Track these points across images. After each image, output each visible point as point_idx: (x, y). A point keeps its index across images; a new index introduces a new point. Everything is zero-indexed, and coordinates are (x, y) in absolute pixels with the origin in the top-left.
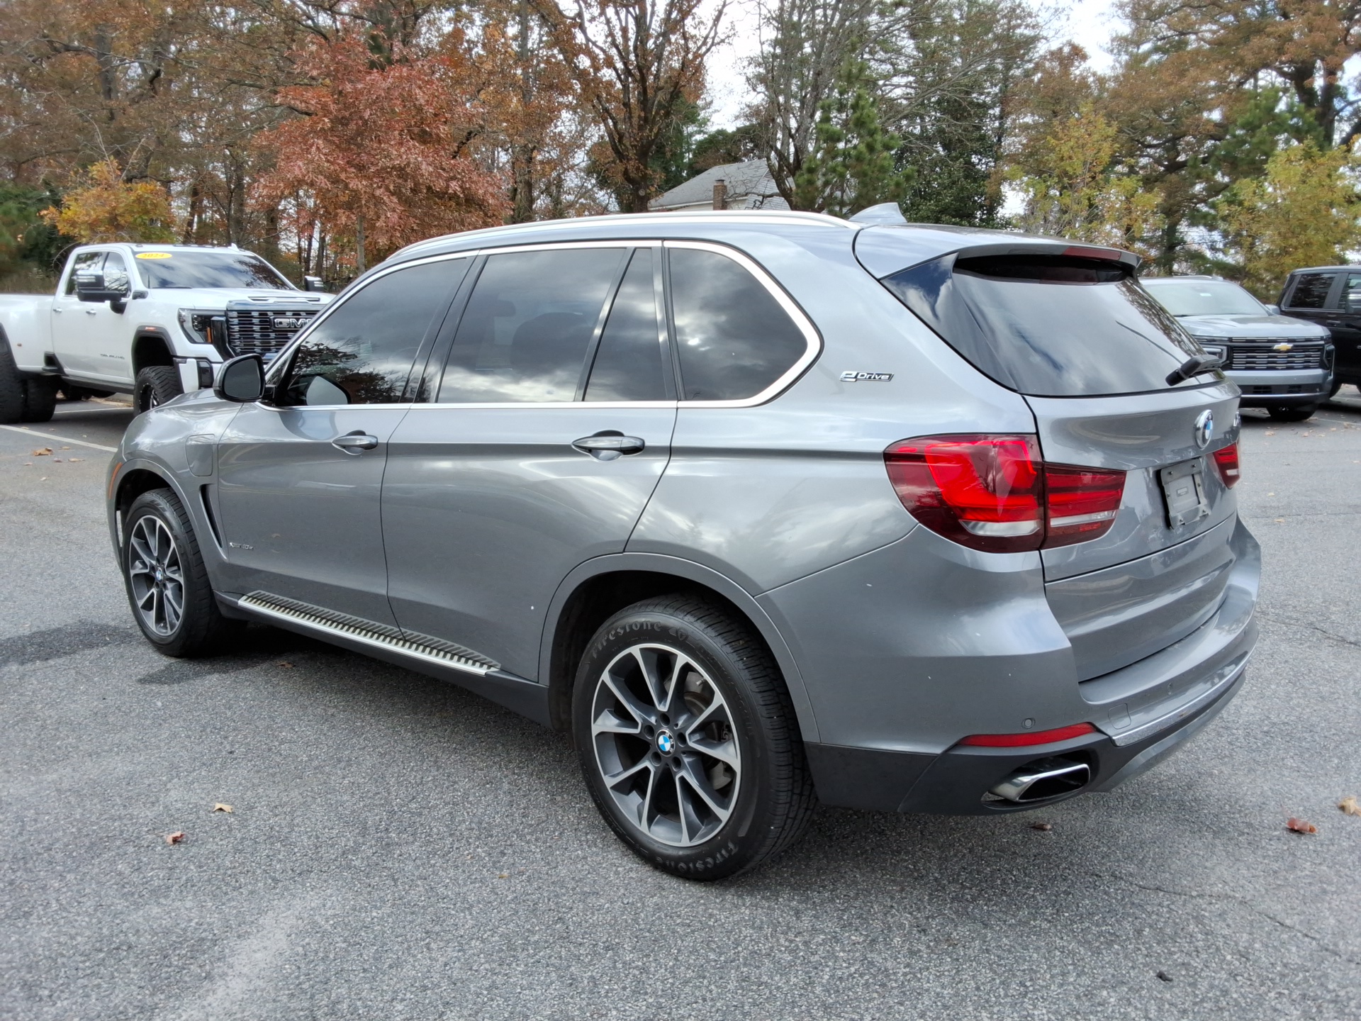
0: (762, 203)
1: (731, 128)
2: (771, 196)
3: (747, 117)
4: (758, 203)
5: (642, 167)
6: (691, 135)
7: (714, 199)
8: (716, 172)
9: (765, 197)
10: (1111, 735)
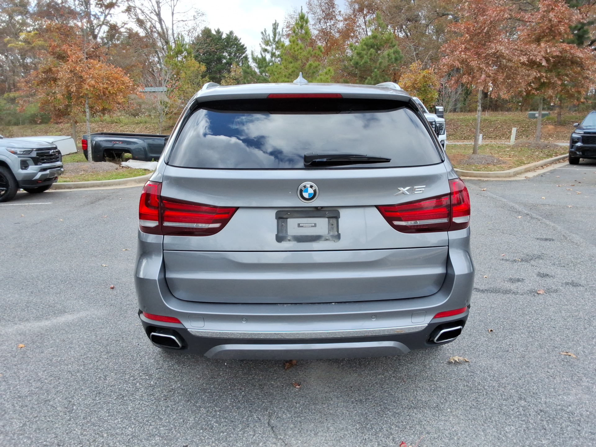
10: (187, 328)
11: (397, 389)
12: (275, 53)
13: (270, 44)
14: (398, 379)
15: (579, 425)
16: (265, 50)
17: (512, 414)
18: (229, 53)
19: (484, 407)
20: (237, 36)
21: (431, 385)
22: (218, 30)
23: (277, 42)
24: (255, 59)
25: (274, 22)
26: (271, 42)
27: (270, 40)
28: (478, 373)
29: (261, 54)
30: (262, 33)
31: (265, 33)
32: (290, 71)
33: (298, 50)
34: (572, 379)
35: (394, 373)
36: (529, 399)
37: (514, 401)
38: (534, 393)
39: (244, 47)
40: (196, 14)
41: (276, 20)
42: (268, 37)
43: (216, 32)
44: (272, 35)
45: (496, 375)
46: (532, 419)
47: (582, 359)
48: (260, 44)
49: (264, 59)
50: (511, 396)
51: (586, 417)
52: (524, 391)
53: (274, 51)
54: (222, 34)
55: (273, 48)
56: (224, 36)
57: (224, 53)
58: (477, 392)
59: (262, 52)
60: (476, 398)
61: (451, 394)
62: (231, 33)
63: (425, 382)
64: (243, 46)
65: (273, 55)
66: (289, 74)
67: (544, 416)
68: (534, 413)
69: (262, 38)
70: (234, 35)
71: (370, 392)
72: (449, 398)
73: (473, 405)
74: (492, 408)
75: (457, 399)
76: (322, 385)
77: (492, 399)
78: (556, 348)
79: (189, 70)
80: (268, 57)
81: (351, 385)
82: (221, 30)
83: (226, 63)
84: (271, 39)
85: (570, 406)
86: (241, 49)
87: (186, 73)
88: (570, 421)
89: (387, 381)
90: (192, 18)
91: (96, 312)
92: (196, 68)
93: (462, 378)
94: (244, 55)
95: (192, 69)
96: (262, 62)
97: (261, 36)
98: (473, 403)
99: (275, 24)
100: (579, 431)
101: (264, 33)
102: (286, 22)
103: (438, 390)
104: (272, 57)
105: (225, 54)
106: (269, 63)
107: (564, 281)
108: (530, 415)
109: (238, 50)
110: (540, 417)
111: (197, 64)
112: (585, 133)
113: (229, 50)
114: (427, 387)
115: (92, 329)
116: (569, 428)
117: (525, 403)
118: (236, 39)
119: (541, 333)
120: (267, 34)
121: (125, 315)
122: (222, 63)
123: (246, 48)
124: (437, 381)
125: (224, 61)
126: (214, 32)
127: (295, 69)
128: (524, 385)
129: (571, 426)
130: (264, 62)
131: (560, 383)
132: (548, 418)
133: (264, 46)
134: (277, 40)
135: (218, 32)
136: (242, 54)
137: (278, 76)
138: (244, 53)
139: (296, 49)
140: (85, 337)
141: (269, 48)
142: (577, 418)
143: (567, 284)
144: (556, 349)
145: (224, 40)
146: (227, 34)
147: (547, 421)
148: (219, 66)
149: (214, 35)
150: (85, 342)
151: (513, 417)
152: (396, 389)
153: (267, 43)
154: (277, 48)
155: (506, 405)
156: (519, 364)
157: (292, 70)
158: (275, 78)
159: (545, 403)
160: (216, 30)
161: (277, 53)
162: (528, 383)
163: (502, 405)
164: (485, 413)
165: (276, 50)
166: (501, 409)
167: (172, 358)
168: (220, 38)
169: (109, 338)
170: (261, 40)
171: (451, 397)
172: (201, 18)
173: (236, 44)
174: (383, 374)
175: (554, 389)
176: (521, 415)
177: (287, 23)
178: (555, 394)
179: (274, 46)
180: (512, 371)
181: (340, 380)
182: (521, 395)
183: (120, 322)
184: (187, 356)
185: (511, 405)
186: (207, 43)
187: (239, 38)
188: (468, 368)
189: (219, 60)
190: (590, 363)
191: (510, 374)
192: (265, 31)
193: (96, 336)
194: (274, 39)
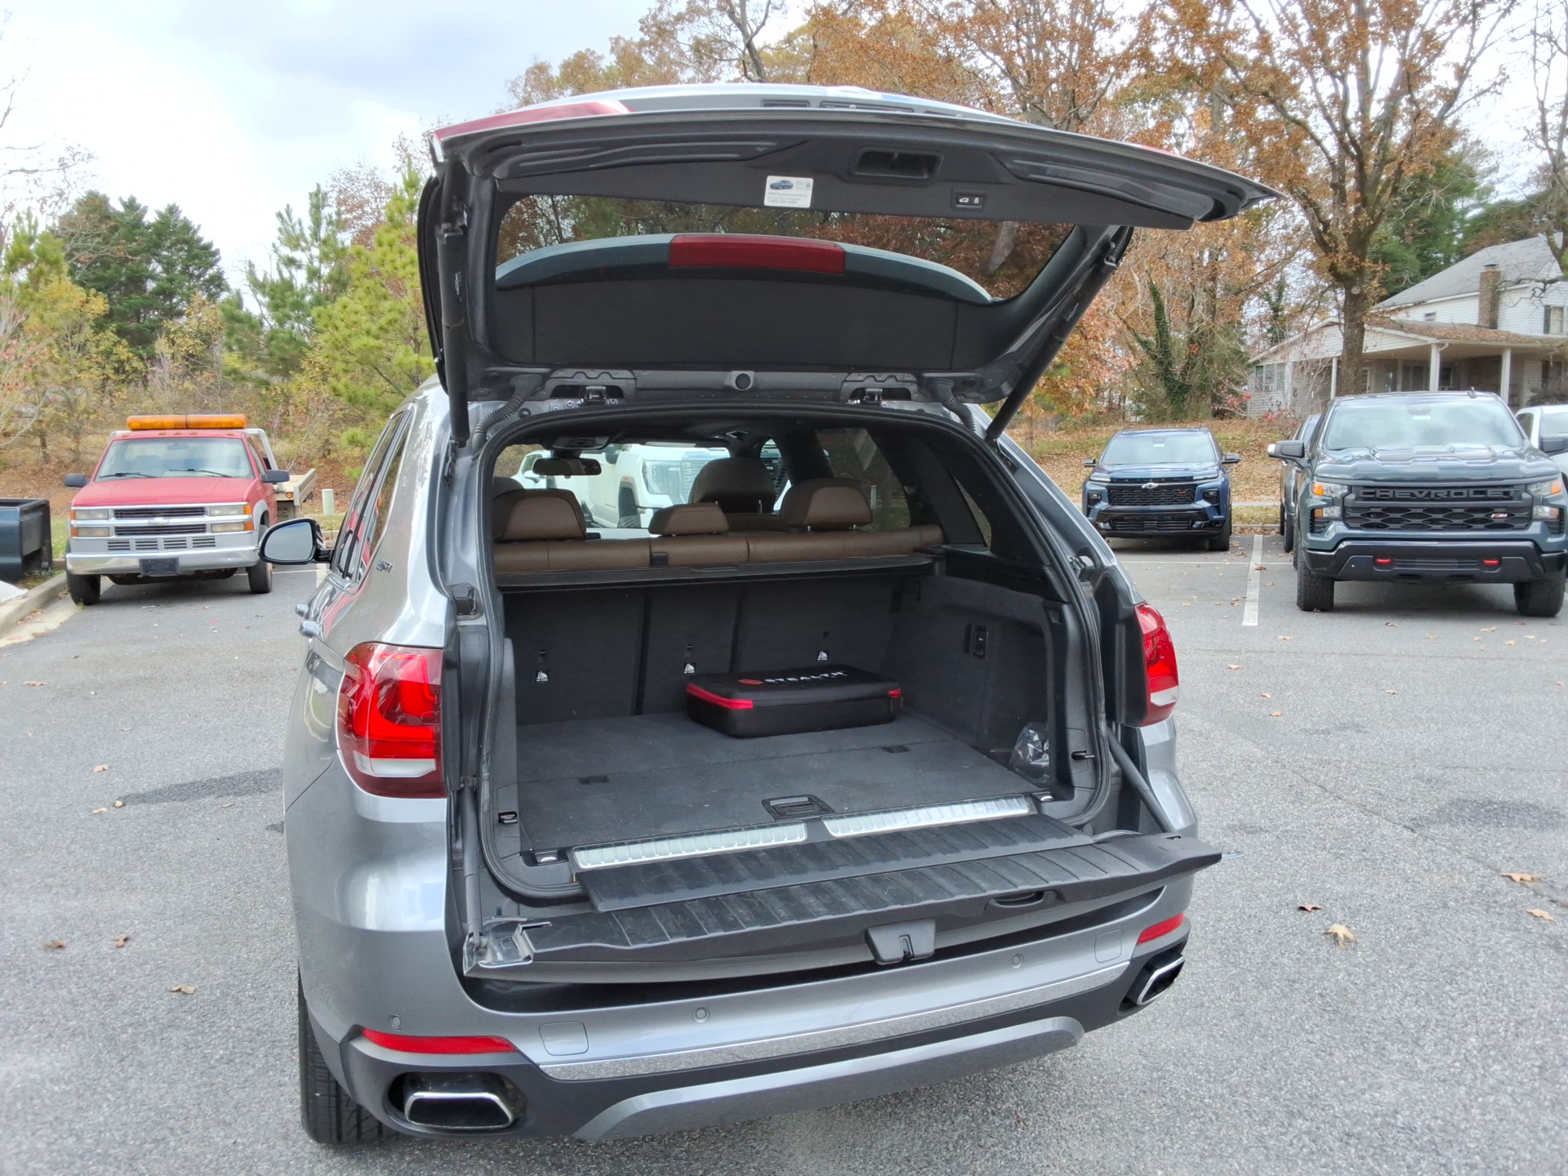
0: (1544, 290)
1: (1519, 197)
2: (1552, 282)
3: (1538, 180)
4: (1538, 292)
5: (1356, 259)
6: (1465, 211)
7: (1479, 290)
8: (1484, 256)
9: (1546, 283)
10: (536, 1060)
11: (1018, 1142)
12: (319, 271)
13: (303, 244)
14: (1007, 1117)
15: (1438, 1154)
16: (291, 262)
17: (1296, 1155)
18: (168, 264)
19: (1230, 1150)
20: (190, 218)
21: (1088, 1120)
22: (132, 201)
23: (325, 242)
24: (258, 286)
25: (314, 189)
26: (306, 241)
27: (303, 234)
28: (1171, 1068)
29: (280, 272)
30: (280, 215)
31: (289, 215)
32: (383, 321)
33: (404, 267)
34: (1365, 1050)
35: (987, 1102)
36: (1308, 1112)
37: (1282, 1123)
38: (1310, 1097)
39: (213, 249)
40: (67, 155)
41: (318, 185)
42: (297, 226)
43: (124, 204)
44: (308, 223)
45: (1212, 1069)
46: (1340, 1158)
47: (1359, 1001)
48: (274, 246)
49: (288, 285)
50: (1269, 1112)
51: (1441, 1131)
52: (1289, 1096)
53: (316, 264)
54: (145, 211)
55: (311, 258)
56: (150, 218)
57: (149, 262)
58: (1195, 1116)
59: (282, 267)
60: (1200, 1131)
61: (1143, 1133)
62: (172, 210)
63: (1070, 1113)
64: (207, 247)
65: (313, 274)
66: (381, 328)
67: (1360, 1147)
68: (1337, 1144)
69: (280, 230)
70: (182, 217)
71: (959, 1165)
72: (1143, 1142)
73: (1204, 1150)
74: (1246, 1150)
75: (1163, 1142)
76: (831, 1168)
77: (1234, 1126)
78: (1294, 982)
79: (53, 310)
80: (300, 278)
81: (903, 1155)
82: (141, 201)
83: (159, 292)
84: (308, 233)
85: (1397, 1113)
86: (204, 255)
87: (42, 317)
88: (1416, 1147)
89: (985, 1127)
90: (56, 165)
91: (31, 1061)
92: (76, 304)
93: (1144, 1088)
94: (210, 272)
95: (63, 306)
96: (283, 293)
97: (278, 224)
98: (1202, 1145)
99: (317, 194)
100: (1445, 1166)
101: (285, 215)
102: (337, 189)
103: (1110, 1129)
104: (310, 280)
105: (156, 267)
106: (303, 297)
107: (1225, 824)
108: (1331, 1149)
109: (192, 257)
110: (1353, 1151)
111: (79, 293)
112: (1113, 480)
113: (165, 257)
114: (1081, 1124)
115: (50, 1118)
116: (1423, 1164)
117: (1308, 1123)
118: (187, 227)
119: (1245, 952)
120: (295, 220)
121: (138, 1058)
122: (145, 290)
123: (216, 252)
124: (1095, 1106)
125: (151, 285)
126: (117, 206)
127: (398, 316)
128: (1279, 1080)
129: (1424, 1158)
130: (289, 293)
131: (1348, 1062)
132: (1372, 1151)
133: (286, 251)
134: (323, 234)
135: (131, 205)
136: (206, 269)
137: (346, 332)
138: (212, 265)
139: (399, 263)
140: (41, 1145)
141: (298, 255)
142: (1425, 1139)
143: (1233, 828)
144: (1297, 986)
145: (148, 228)
146: (160, 214)
147: (1372, 1156)
148: (136, 299)
149: (119, 214)
150: (49, 1162)
151: (1300, 1163)
152: (1014, 1143)
153: (294, 241)
154: (324, 258)
155: (1271, 1137)
156: (1243, 1034)
157: (390, 316)
158: (340, 338)
159: (1347, 1116)
160: (126, 200)
161: (325, 271)
162: (1287, 1074)
163: (1263, 1136)
164: (1239, 1164)
165: (321, 261)
166: (1266, 1148)
167: (367, 1168)
168: (137, 224)
169: (125, 1135)
170: (278, 234)
171: (1145, 1138)
172: (81, 166)
173: (186, 242)
174: (966, 1112)
175: (1345, 1078)
176: (1312, 1153)
177: (340, 191)
178: (1353, 1091)
179: (316, 252)
180: (1238, 1053)
181: (870, 1147)
182: (1287, 1106)
183: (133, 1084)
184: (411, 1153)
185: (1282, 1134)
186: (99, 235)
187: (195, 224)
188: (1144, 1062)
189: (136, 281)
190: (1380, 1008)
191: (1239, 1060)
192: (288, 211)
193: (79, 1139)
194: (315, 234)
